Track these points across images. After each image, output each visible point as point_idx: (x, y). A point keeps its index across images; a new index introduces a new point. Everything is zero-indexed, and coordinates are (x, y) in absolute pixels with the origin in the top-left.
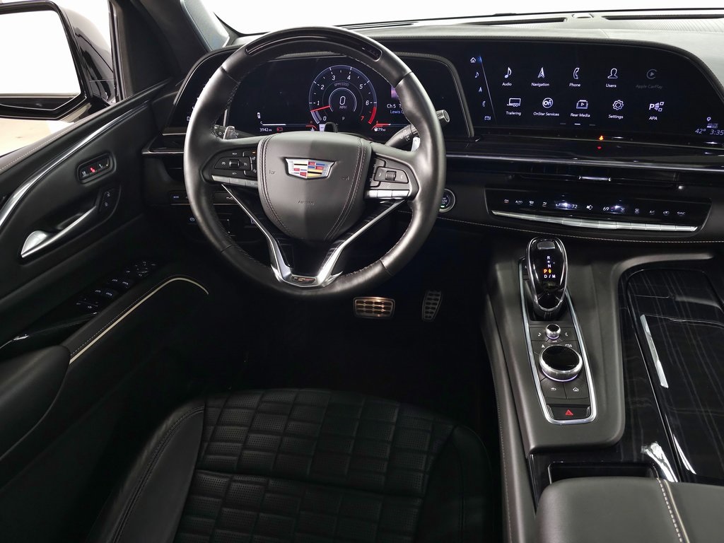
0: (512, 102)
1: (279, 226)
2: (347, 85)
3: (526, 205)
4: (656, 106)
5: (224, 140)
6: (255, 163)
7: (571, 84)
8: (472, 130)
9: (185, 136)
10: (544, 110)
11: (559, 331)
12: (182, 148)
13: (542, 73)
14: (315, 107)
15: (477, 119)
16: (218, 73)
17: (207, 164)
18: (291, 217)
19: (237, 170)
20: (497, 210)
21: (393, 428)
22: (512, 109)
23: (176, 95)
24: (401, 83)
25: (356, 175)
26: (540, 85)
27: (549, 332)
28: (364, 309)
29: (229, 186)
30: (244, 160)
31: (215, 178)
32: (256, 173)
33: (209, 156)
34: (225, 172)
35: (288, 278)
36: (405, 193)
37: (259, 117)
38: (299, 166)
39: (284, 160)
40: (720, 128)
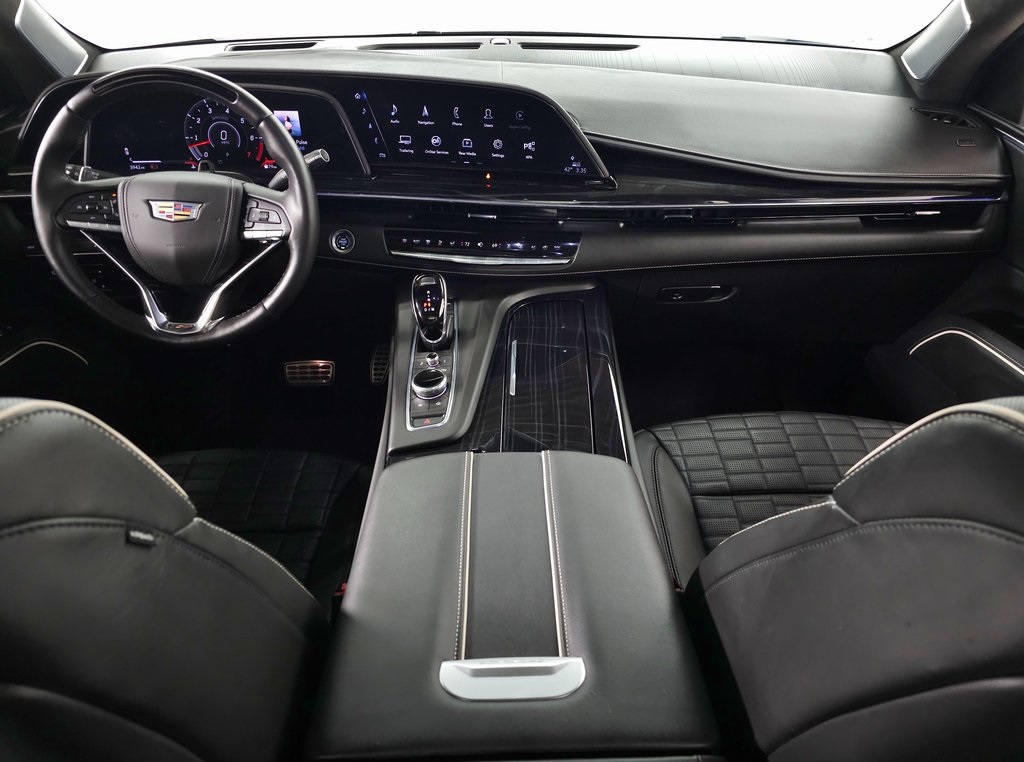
0: (403, 139)
1: (150, 272)
2: (226, 118)
3: (423, 243)
4: (529, 146)
5: (79, 182)
6: (116, 206)
7: (454, 123)
8: (368, 168)
9: (31, 176)
10: (434, 148)
11: (437, 358)
12: (29, 190)
13: (426, 112)
14: (193, 142)
15: (371, 156)
16: (62, 113)
17: (61, 208)
18: (161, 261)
19: (95, 214)
20: (394, 250)
21: (298, 475)
22: (404, 146)
23: (20, 128)
24: (262, 124)
25: (227, 217)
26: (426, 123)
27: (429, 360)
28: (298, 376)
29: (88, 231)
30: (104, 203)
31: (70, 223)
32: (119, 218)
33: (62, 200)
34: (82, 216)
35: (162, 326)
36: (279, 234)
37: (127, 153)
38: (165, 209)
39: (147, 202)
40: (582, 166)
